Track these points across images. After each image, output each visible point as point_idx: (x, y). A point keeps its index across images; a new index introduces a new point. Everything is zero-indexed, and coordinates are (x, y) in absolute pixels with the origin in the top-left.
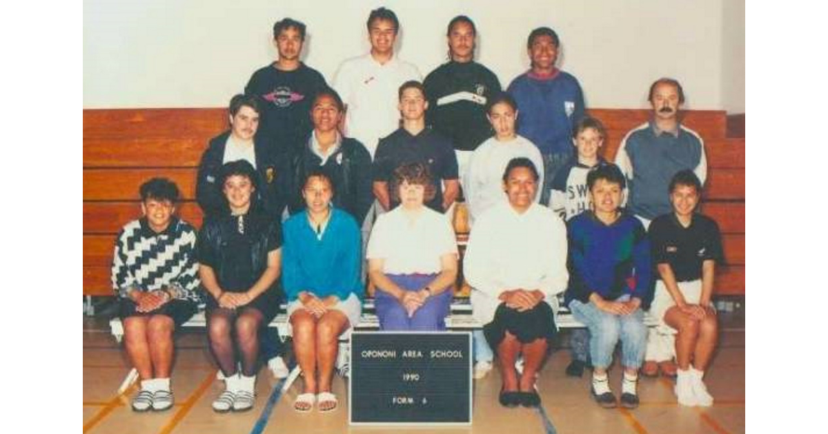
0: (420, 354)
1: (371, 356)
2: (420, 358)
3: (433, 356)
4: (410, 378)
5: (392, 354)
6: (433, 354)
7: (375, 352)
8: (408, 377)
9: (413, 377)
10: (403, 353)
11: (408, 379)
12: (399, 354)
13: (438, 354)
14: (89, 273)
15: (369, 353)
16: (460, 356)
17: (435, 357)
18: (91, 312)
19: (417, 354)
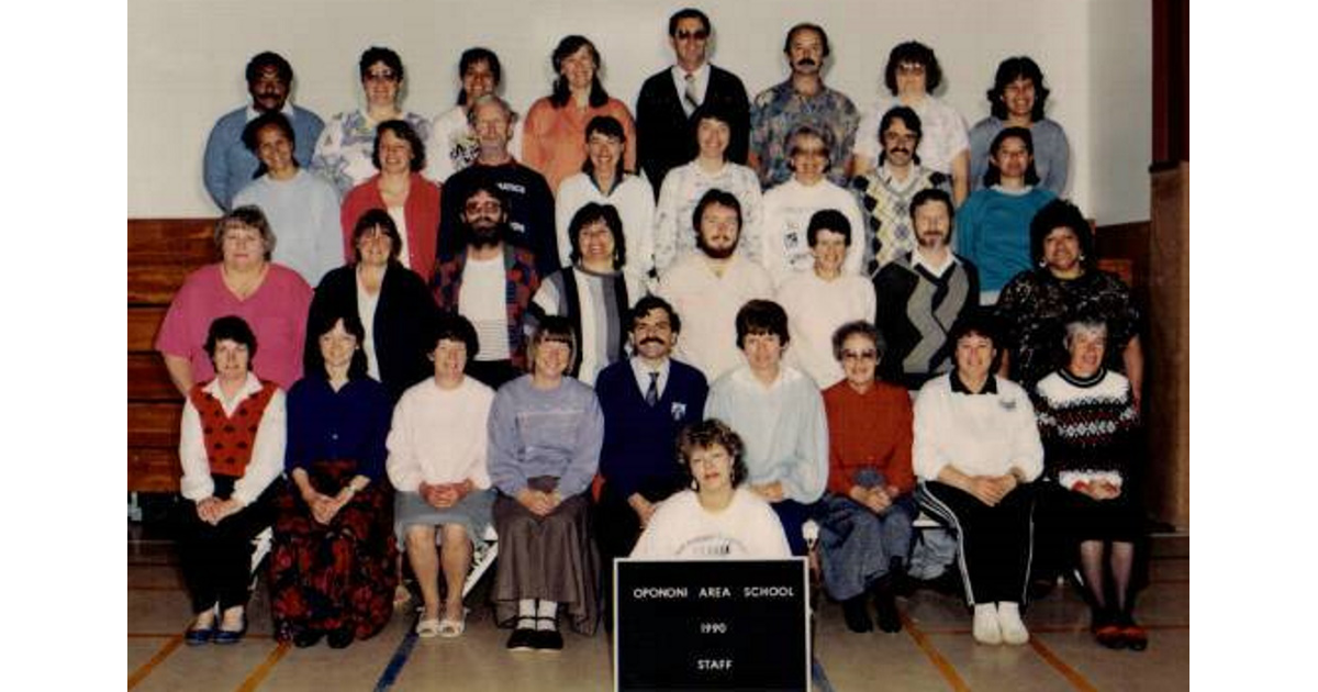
0: (726, 592)
1: (648, 595)
2: (726, 596)
3: (748, 594)
4: (712, 630)
5: (682, 593)
6: (748, 592)
7: (653, 589)
8: (708, 627)
9: (716, 628)
10: (700, 590)
11: (708, 630)
12: (694, 592)
13: (755, 592)
14: (136, 458)
15: (645, 592)
16: (791, 594)
17: (751, 596)
18: (138, 517)
19: (722, 591)
